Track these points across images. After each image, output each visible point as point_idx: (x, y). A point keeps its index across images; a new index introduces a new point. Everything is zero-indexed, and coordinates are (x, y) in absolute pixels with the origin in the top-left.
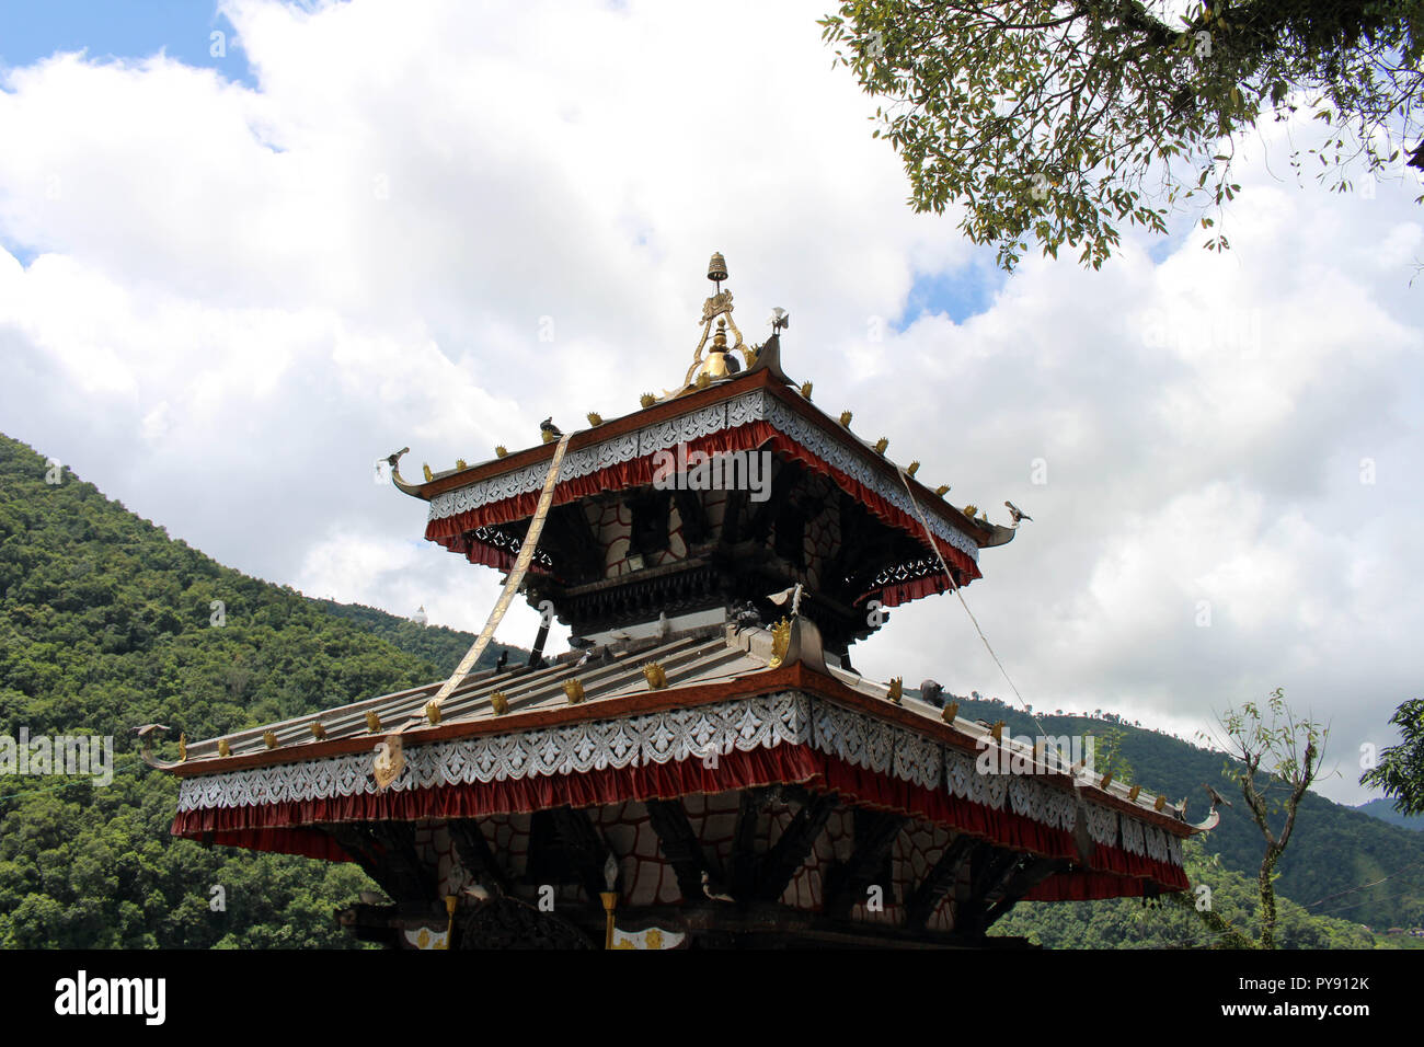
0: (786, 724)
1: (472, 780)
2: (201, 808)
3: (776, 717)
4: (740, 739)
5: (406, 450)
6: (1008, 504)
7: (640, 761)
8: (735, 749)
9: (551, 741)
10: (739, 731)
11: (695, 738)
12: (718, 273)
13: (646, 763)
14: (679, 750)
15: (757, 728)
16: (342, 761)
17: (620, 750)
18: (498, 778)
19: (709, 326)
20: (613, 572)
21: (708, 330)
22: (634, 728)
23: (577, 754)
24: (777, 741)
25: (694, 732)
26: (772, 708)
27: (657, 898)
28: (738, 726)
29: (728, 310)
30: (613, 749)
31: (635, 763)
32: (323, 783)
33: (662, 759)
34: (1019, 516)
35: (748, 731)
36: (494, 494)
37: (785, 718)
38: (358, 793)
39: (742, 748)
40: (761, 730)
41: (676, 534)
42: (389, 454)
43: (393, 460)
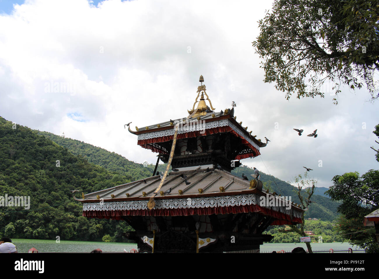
0: (253, 200)
1: (172, 208)
2: (91, 210)
3: (250, 199)
4: (242, 203)
5: (131, 123)
6: (265, 138)
7: (217, 206)
8: (241, 205)
9: (193, 201)
10: (242, 201)
11: (231, 202)
12: (202, 80)
13: (219, 206)
14: (227, 204)
15: (246, 201)
16: (134, 202)
17: (212, 203)
18: (179, 208)
19: (199, 93)
20: (182, 154)
21: (199, 94)
22: (215, 199)
23: (201, 204)
24: (251, 204)
25: (231, 201)
26: (249, 197)
27: (206, 231)
28: (241, 200)
29: (205, 90)
30: (210, 203)
31: (216, 206)
32: (128, 207)
33: (223, 206)
34: (268, 140)
35: (244, 201)
36: (156, 135)
37: (252, 199)
38: (139, 209)
39: (243, 205)
40: (247, 201)
41: (199, 146)
42: (127, 124)
43: (128, 125)
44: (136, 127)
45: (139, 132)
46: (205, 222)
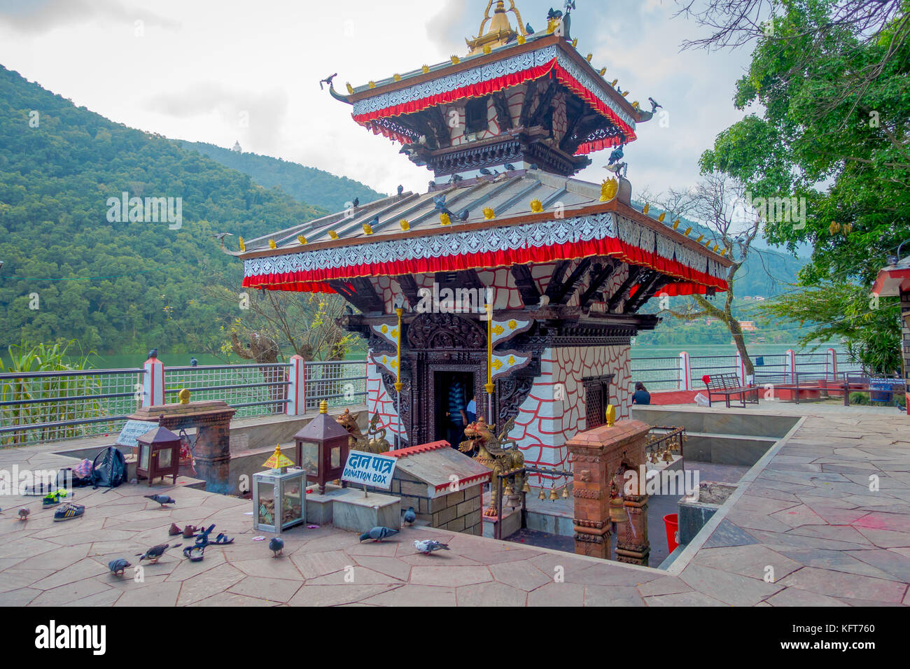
0: (608, 228)
1: (429, 256)
2: (261, 274)
3: (602, 225)
4: (583, 236)
5: (336, 75)
6: (650, 99)
7: (526, 245)
8: (580, 241)
9: (474, 237)
10: (582, 232)
11: (557, 235)
13: (529, 247)
14: (548, 240)
15: (592, 230)
16: (347, 249)
17: (515, 241)
18: (444, 255)
22: (522, 230)
23: (490, 243)
24: (603, 236)
25: (557, 232)
26: (599, 220)
27: (508, 305)
28: (581, 229)
30: (510, 240)
31: (523, 247)
32: (337, 260)
33: (538, 245)
34: (655, 105)
35: (587, 231)
37: (607, 225)
38: (359, 264)
39: (584, 240)
40: (594, 231)
41: (492, 122)
42: (326, 77)
43: (329, 81)
44: (348, 85)
45: (356, 96)
46: (507, 288)
